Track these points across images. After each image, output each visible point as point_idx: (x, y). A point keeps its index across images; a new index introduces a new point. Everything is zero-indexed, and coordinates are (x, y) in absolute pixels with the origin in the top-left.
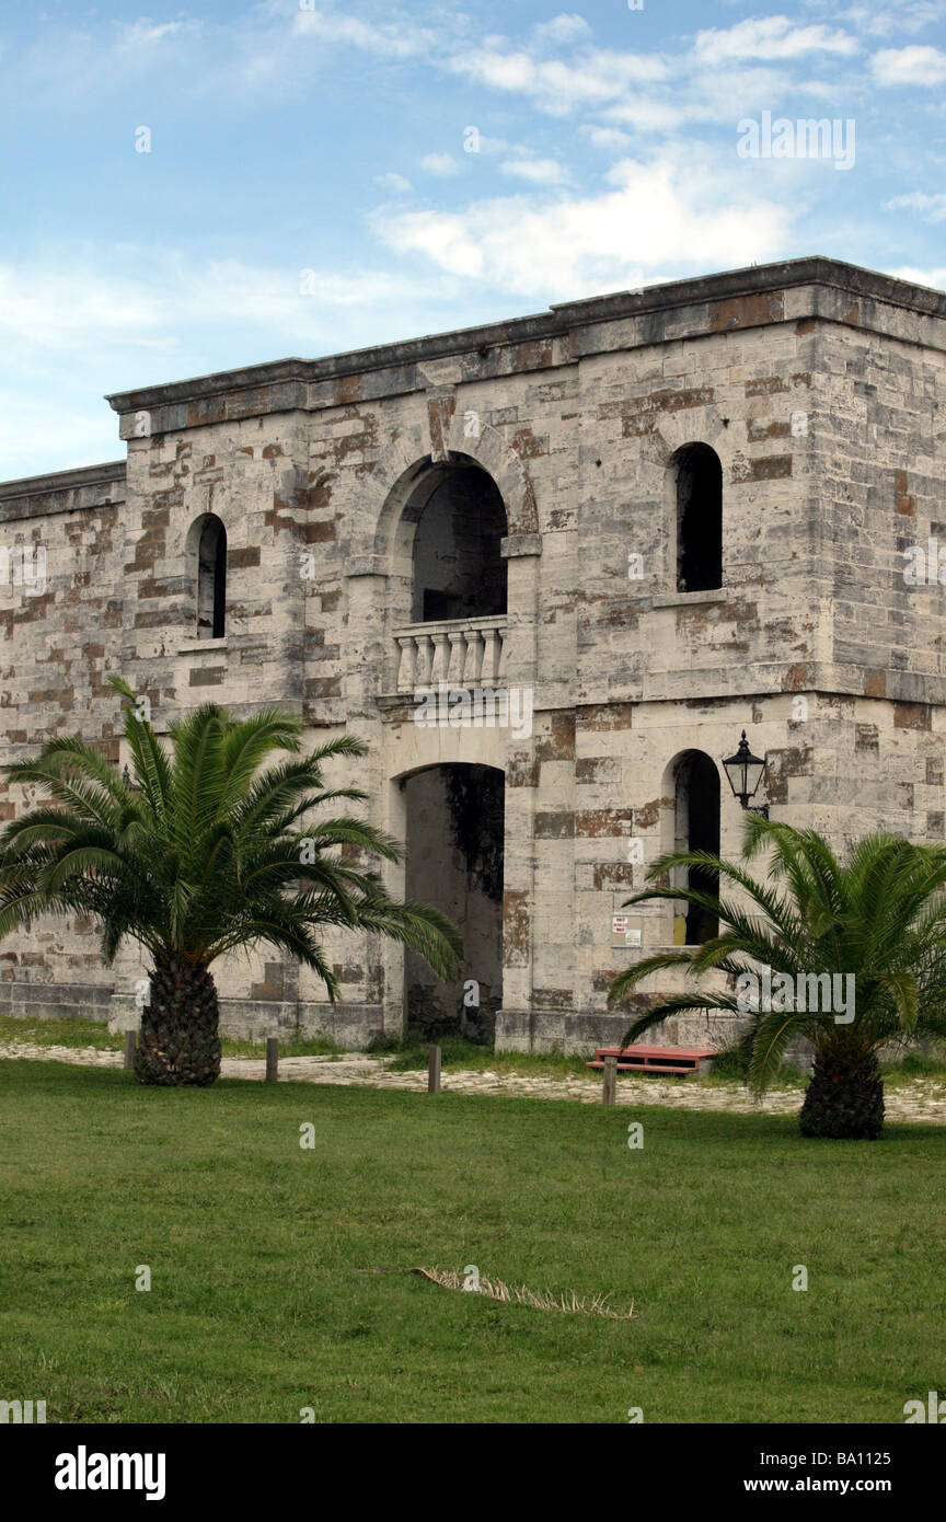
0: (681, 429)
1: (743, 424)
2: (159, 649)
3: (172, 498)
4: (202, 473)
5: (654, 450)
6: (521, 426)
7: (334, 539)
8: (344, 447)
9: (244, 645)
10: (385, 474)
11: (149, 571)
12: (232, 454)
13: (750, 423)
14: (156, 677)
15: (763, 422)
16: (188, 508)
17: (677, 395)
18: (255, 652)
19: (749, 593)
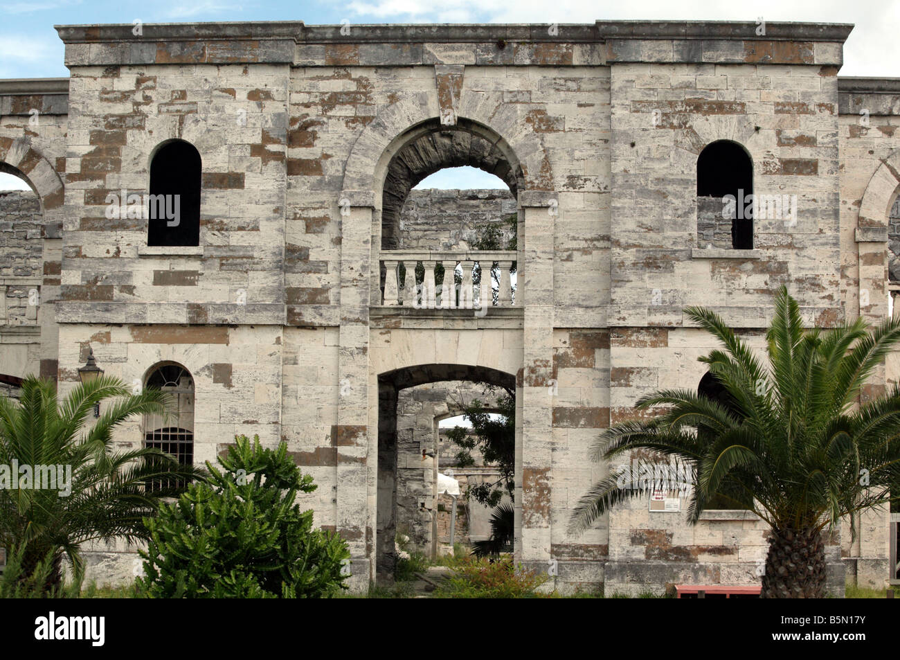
0: (713, 129)
1: (773, 133)
2: (113, 250)
3: (129, 121)
4: (171, 103)
5: (688, 141)
6: (534, 107)
7: (320, 174)
8: (332, 101)
9: (224, 254)
10: (385, 128)
11: (100, 182)
12: (208, 92)
13: (779, 133)
14: (108, 274)
15: (791, 133)
16: (151, 132)
17: (709, 103)
18: (238, 261)
19: (781, 255)
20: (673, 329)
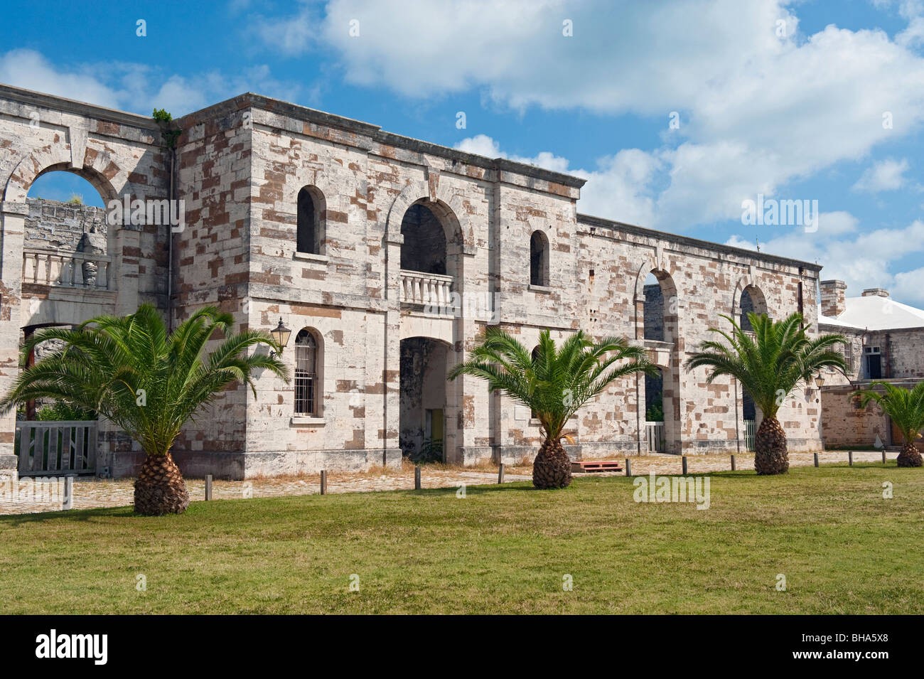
0: (537, 224)
1: (555, 230)
2: (280, 252)
3: (287, 168)
4: (309, 162)
5: (527, 228)
6: (466, 199)
7: (376, 220)
8: (381, 177)
9: (338, 262)
10: (406, 198)
11: (271, 206)
12: (329, 159)
13: (557, 230)
14: (277, 267)
15: (561, 231)
16: (299, 178)
17: (535, 210)
18: (346, 268)
19: (559, 291)
20: (522, 325)
